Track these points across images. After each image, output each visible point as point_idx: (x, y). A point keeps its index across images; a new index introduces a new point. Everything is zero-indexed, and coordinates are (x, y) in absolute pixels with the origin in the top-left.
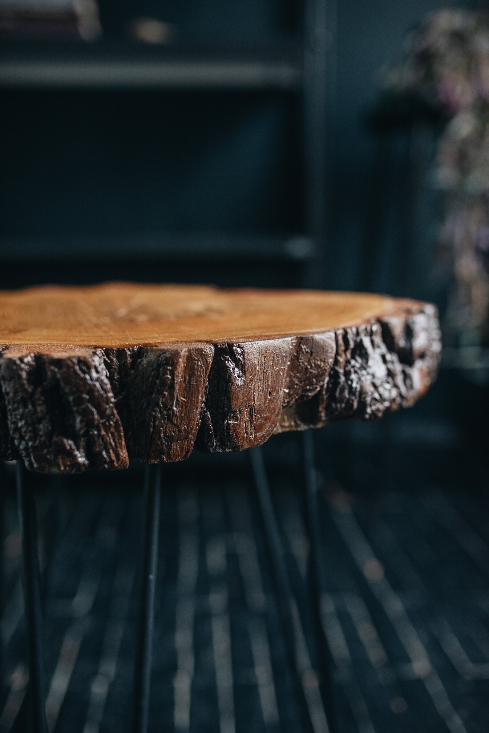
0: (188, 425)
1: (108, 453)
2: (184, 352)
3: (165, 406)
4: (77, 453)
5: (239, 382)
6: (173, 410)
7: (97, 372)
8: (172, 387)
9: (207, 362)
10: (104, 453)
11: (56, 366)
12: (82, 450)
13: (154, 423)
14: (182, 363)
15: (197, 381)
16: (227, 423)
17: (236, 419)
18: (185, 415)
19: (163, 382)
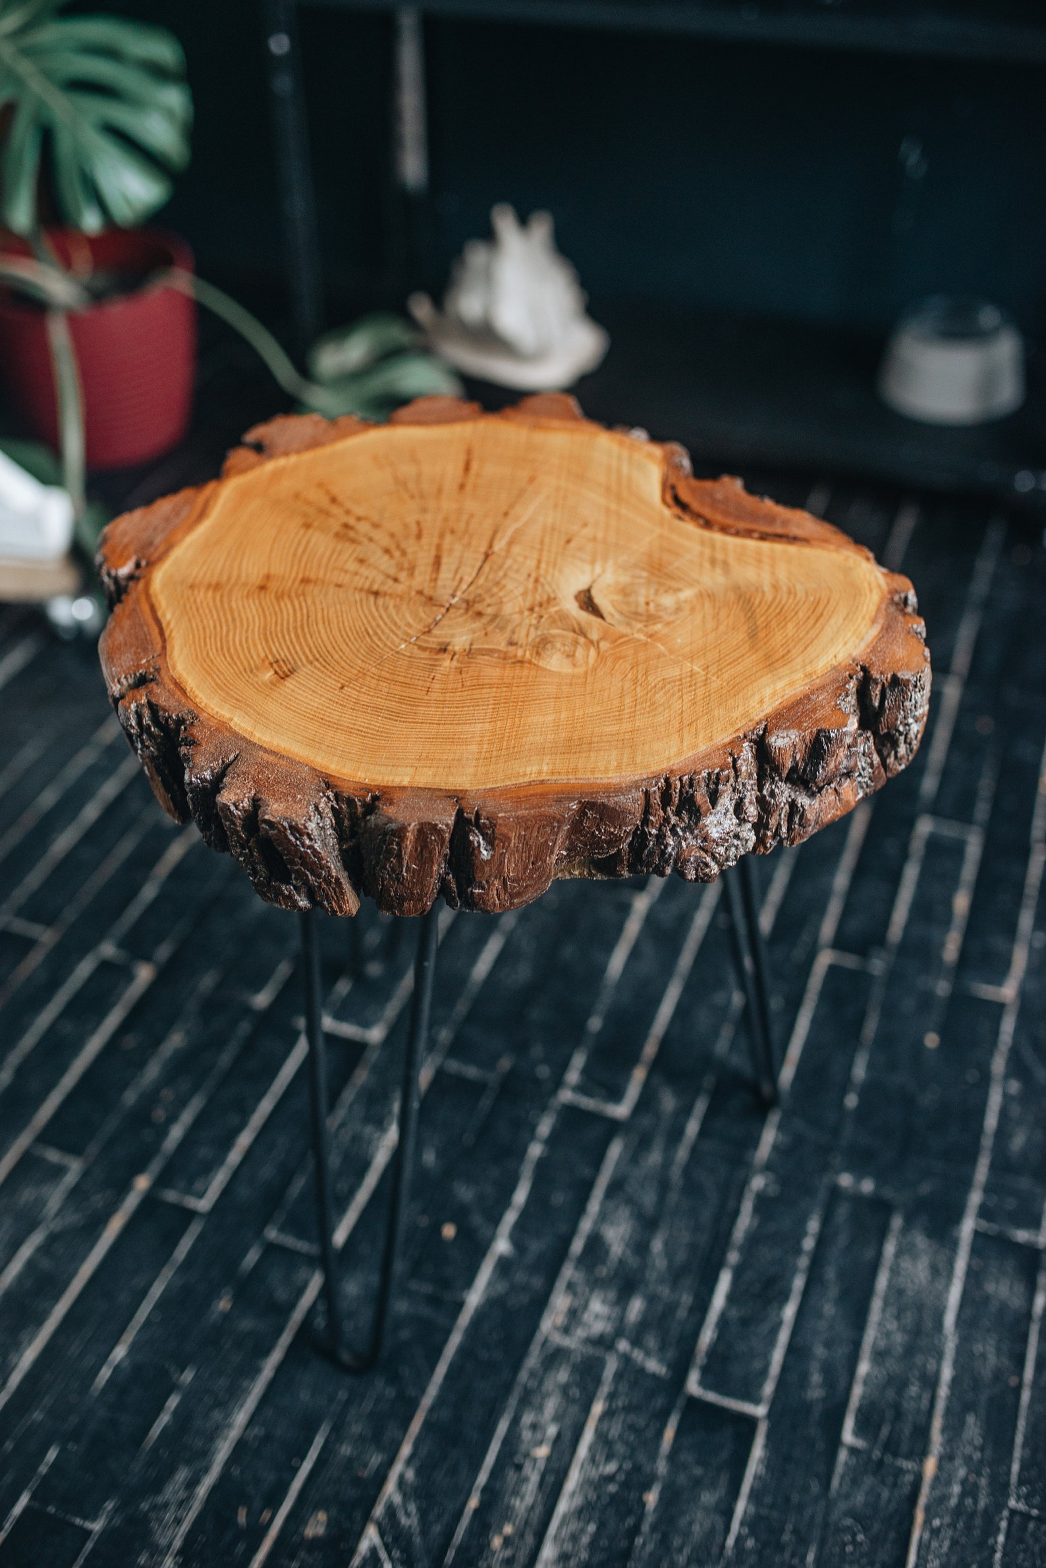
0: (422, 890)
1: (329, 903)
2: (413, 826)
3: (393, 870)
4: (297, 897)
5: (485, 854)
6: (403, 875)
7: (311, 839)
8: (399, 857)
9: (442, 837)
10: (326, 903)
11: (266, 824)
12: (303, 895)
13: (383, 883)
14: (410, 836)
15: (430, 852)
16: (472, 891)
17: (483, 888)
18: (417, 881)
19: (389, 852)
